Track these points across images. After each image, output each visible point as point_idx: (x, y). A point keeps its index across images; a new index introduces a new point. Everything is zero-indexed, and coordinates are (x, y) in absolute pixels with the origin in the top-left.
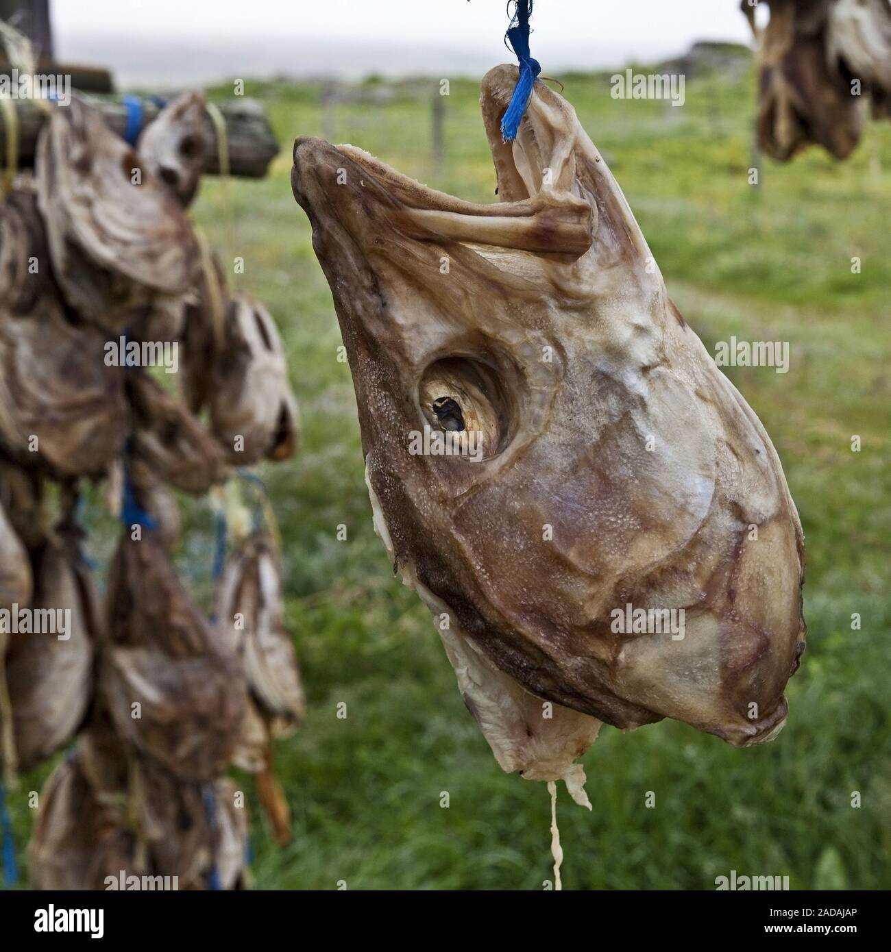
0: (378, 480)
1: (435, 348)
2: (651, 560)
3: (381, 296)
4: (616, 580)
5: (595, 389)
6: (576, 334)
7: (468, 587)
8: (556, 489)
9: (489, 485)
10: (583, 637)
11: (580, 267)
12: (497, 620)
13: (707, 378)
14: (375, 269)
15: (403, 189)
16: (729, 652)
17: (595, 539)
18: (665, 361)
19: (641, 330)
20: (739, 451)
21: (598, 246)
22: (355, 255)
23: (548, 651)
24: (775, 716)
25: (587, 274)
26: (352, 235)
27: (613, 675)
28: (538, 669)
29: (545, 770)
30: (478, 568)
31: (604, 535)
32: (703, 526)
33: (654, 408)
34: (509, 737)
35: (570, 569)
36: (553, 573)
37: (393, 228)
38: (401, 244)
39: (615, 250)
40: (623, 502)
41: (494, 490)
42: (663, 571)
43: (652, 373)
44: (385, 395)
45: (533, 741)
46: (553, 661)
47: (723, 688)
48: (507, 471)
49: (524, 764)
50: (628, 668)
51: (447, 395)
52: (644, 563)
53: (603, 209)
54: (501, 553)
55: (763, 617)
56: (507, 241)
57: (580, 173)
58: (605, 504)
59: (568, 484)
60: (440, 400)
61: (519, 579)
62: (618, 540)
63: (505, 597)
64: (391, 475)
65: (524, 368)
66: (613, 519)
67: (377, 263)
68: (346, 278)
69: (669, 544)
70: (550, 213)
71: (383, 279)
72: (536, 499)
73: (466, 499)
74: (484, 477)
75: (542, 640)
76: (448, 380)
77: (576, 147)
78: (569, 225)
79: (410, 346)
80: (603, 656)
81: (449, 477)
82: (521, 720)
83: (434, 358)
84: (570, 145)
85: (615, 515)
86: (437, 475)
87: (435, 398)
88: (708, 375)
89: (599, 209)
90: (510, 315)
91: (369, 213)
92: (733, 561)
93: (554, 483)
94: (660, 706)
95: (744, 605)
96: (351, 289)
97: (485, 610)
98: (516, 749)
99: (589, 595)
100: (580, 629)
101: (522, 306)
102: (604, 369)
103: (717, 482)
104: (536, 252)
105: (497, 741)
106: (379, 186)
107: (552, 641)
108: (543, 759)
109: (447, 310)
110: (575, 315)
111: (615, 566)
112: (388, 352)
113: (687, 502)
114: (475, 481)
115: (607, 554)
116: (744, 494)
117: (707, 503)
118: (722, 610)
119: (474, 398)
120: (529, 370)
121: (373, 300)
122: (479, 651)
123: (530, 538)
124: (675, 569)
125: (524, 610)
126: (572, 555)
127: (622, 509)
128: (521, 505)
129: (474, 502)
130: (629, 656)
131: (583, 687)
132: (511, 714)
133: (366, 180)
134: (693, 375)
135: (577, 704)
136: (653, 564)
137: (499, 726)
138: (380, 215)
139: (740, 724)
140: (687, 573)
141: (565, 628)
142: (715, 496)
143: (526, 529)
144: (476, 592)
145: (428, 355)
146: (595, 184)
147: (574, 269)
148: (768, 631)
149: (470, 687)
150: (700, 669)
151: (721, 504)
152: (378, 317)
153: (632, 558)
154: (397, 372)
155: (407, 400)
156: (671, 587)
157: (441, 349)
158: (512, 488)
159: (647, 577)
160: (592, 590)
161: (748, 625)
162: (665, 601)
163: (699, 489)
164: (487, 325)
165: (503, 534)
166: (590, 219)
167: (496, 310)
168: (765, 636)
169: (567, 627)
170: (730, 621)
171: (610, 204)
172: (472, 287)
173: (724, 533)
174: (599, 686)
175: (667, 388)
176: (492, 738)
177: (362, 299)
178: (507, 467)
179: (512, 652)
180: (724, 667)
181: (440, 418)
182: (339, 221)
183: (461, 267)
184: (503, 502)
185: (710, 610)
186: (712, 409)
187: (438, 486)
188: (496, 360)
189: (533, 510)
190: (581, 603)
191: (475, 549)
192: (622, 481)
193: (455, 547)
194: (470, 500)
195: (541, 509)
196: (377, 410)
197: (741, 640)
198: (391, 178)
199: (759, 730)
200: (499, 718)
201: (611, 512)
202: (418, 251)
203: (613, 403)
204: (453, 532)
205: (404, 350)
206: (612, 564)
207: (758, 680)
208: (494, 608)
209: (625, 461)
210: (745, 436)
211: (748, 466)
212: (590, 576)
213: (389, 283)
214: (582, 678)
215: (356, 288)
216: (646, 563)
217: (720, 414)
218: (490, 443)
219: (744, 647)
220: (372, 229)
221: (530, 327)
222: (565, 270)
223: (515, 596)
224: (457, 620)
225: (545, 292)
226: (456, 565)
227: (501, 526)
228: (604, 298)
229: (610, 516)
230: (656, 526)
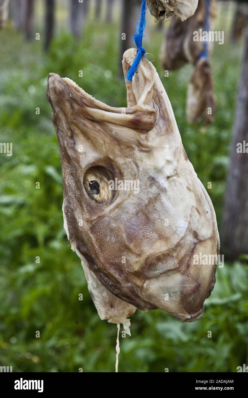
0: (66, 209)
1: (91, 162)
2: (160, 251)
3: (74, 140)
4: (146, 257)
5: (149, 183)
6: (144, 161)
7: (93, 254)
8: (129, 220)
9: (105, 216)
10: (132, 276)
11: (149, 135)
12: (102, 267)
13: (193, 181)
14: (72, 129)
15: (86, 99)
16: (184, 287)
17: (141, 241)
18: (177, 174)
19: (169, 162)
20: (200, 211)
21: (157, 127)
22: (66, 123)
23: (119, 280)
24: (199, 312)
25: (151, 138)
26: (66, 115)
27: (141, 291)
28: (115, 286)
29: (116, 320)
30: (97, 247)
31: (144, 239)
32: (181, 240)
33: (170, 193)
34: (104, 307)
35: (130, 251)
36: (124, 252)
37: (81, 115)
38: (83, 121)
39: (163, 129)
40: (153, 227)
41: (106, 218)
42: (164, 255)
43: (171, 179)
44: (72, 178)
45: (113, 309)
46: (120, 284)
47: (180, 300)
48: (112, 212)
49: (108, 317)
50: (147, 289)
51: (95, 180)
52: (157, 252)
53: (161, 112)
54: (106, 242)
55: (199, 276)
56: (122, 124)
57: (154, 97)
58: (146, 228)
59: (134, 219)
60: (92, 182)
61: (111, 252)
62: (149, 242)
63: (105, 259)
64: (71, 208)
65: (123, 173)
66: (148, 234)
67: (74, 127)
68: (62, 131)
69: (168, 245)
70: (139, 113)
71: (75, 133)
72: (121, 223)
73: (96, 221)
74: (103, 213)
75: (117, 276)
76: (96, 174)
77: (154, 86)
78: (146, 119)
79: (82, 161)
80: (138, 284)
81: (90, 212)
82: (109, 301)
83: (90, 166)
84: (151, 85)
85: (149, 232)
86: (86, 211)
87: (90, 180)
88: (193, 180)
89: (160, 112)
90: (120, 152)
91: (72, 108)
92: (191, 254)
93: (129, 218)
94: (157, 304)
95: (192, 271)
96: (64, 136)
97: (98, 263)
98: (106, 312)
99: (136, 261)
100: (131, 273)
101: (125, 149)
102: (153, 176)
103: (190, 223)
104: (132, 128)
105: (100, 308)
106: (77, 97)
107: (120, 277)
108: (115, 316)
109: (97, 148)
110: (145, 154)
111: (146, 252)
112: (74, 162)
113: (177, 230)
114: (100, 215)
115: (144, 247)
116: (199, 229)
117: (184, 231)
118: (184, 272)
119: (105, 181)
120: (125, 174)
121: (71, 141)
122: (95, 276)
123: (117, 238)
124: (169, 255)
125: (112, 264)
126: (132, 246)
127: (152, 230)
128: (115, 225)
129: (99, 223)
130: (148, 285)
131: (130, 294)
132: (106, 299)
133: (72, 94)
134: (187, 180)
135: (127, 300)
136: (161, 252)
137: (101, 303)
138: (76, 109)
139: (185, 314)
140: (173, 256)
141: (126, 272)
142: (188, 228)
143: (116, 234)
144: (95, 256)
145: (88, 165)
146: (160, 102)
147: (146, 136)
148: (200, 281)
149: (92, 288)
150: (173, 292)
151: (190, 231)
152: (72, 148)
153: (153, 249)
154: (76, 170)
155: (79, 182)
156: (166, 261)
157: (94, 163)
158: (113, 219)
159: (158, 257)
160: (137, 260)
161: (193, 278)
162: (163, 266)
163: (182, 225)
164: (111, 155)
165: (108, 235)
166: (155, 117)
167: (115, 150)
168: (199, 283)
169: (127, 272)
170: (186, 276)
171: (164, 110)
172: (108, 140)
173: (189, 243)
174: (136, 295)
175: (176, 185)
176: (98, 307)
177: (67, 140)
178: (112, 210)
179: (106, 279)
180: (182, 293)
181: (91, 189)
182: (61, 109)
183: (104, 132)
184: (109, 223)
185: (180, 271)
186: (192, 194)
187: (86, 215)
188: (113, 169)
189: (119, 228)
190: (132, 264)
191: (97, 240)
192: (154, 219)
193: (89, 239)
194: (97, 222)
195: (122, 227)
196: (68, 183)
197: (189, 283)
198: (82, 94)
199: (192, 317)
200: (101, 300)
201: (148, 231)
202: (88, 124)
203: (154, 189)
204: (89, 233)
205: (79, 162)
206: (145, 251)
207: (194, 299)
208: (101, 263)
209: (156, 212)
210: (204, 205)
211: (203, 217)
212: (137, 254)
213: (77, 135)
214: (130, 291)
215: (65, 136)
216: (158, 252)
217: (195, 196)
218: (108, 199)
219: (190, 286)
220: (72, 114)
221: (127, 157)
222: (143, 136)
223: (109, 259)
224: (88, 264)
225: (134, 144)
226: (89, 245)
227: (107, 232)
228: (156, 148)
229: (147, 232)
230: (164, 238)
